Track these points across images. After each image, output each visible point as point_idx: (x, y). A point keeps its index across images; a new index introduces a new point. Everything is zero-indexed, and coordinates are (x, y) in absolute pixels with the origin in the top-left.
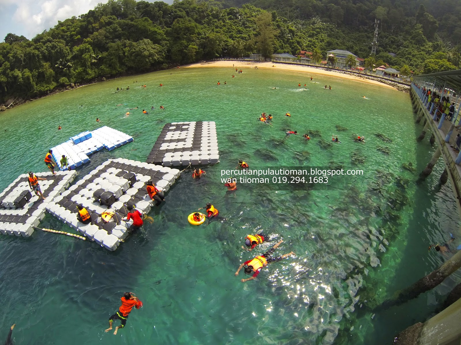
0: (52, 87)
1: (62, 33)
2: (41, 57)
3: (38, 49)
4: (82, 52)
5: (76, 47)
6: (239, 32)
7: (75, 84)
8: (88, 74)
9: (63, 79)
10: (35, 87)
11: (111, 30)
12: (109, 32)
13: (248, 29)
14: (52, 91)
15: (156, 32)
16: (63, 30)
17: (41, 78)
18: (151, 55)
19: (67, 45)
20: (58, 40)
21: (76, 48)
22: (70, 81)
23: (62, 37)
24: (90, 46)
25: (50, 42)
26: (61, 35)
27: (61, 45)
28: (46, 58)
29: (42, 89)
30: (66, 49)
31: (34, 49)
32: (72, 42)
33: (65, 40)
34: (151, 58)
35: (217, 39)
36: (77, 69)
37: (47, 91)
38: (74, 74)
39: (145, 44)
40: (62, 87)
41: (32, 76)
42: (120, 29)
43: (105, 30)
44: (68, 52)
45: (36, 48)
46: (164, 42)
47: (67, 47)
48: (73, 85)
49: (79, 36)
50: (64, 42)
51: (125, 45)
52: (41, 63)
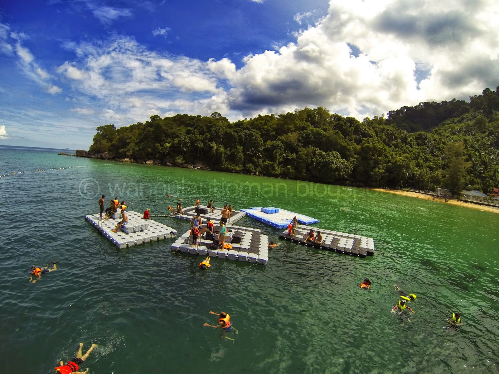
0: (238, 169)
1: (260, 125)
2: (238, 140)
3: (237, 132)
4: (274, 147)
5: (270, 141)
6: (427, 160)
7: (259, 173)
8: (274, 169)
9: (250, 166)
10: (224, 163)
11: (304, 135)
12: (302, 137)
13: (436, 158)
14: (236, 172)
15: (346, 147)
16: (261, 123)
17: (232, 158)
18: (338, 169)
19: (261, 137)
20: (255, 130)
21: (269, 143)
22: (255, 169)
23: (259, 129)
24: (282, 144)
25: (249, 130)
26: (259, 127)
27: (257, 135)
28: (241, 143)
29: (230, 166)
30: (261, 140)
31: (234, 131)
32: (266, 136)
33: (261, 132)
34: (337, 173)
35: (404, 166)
36: (266, 162)
37: (233, 169)
38: (261, 165)
39: (334, 157)
40: (247, 172)
41: (225, 153)
42: (313, 137)
43: (299, 134)
44: (261, 144)
45: (235, 131)
46: (352, 159)
47: (262, 139)
48: (258, 174)
49: (274, 133)
50: (260, 134)
51: (314, 153)
52: (235, 145)
